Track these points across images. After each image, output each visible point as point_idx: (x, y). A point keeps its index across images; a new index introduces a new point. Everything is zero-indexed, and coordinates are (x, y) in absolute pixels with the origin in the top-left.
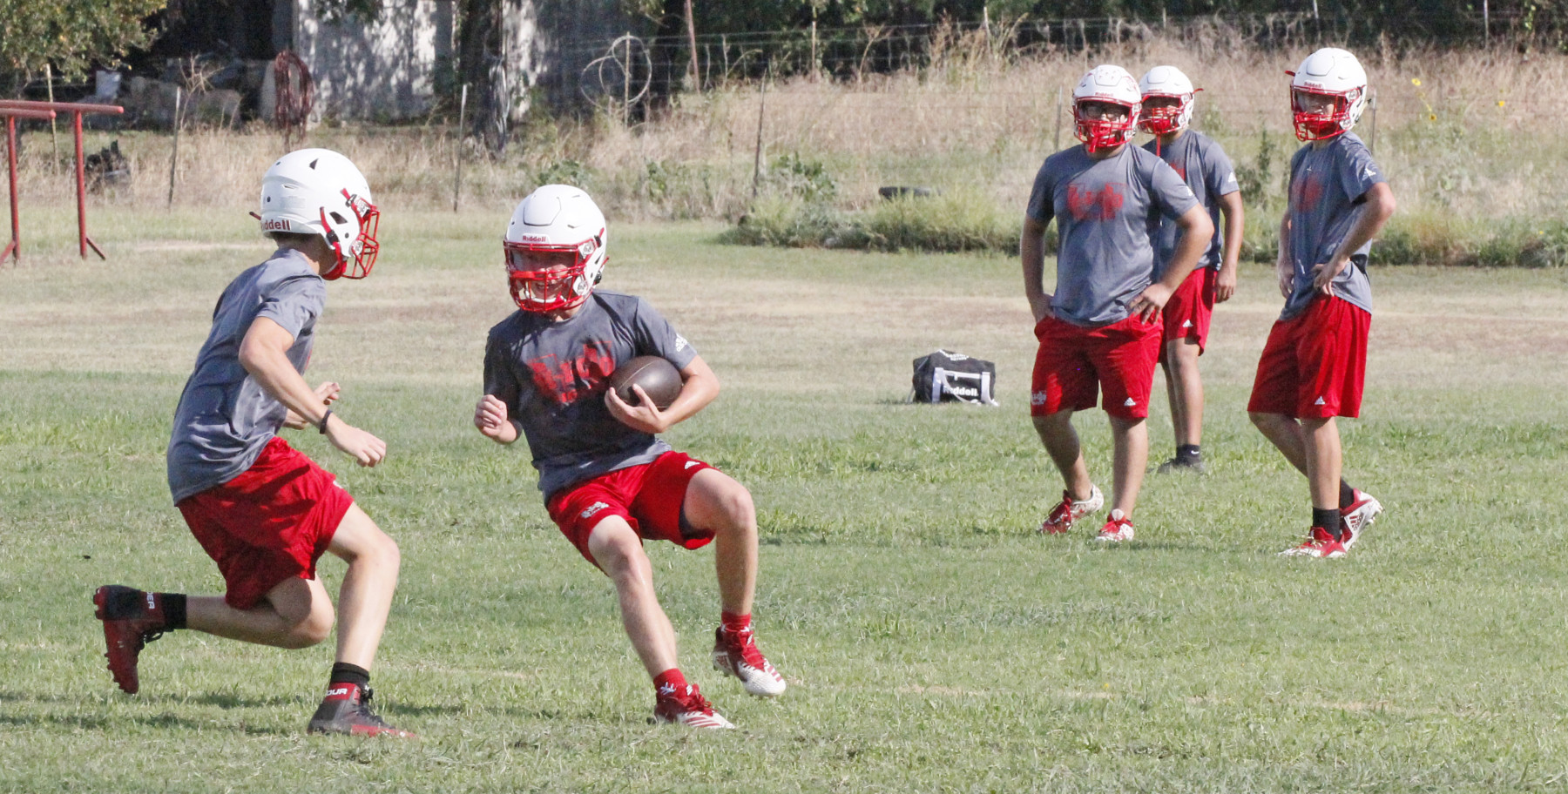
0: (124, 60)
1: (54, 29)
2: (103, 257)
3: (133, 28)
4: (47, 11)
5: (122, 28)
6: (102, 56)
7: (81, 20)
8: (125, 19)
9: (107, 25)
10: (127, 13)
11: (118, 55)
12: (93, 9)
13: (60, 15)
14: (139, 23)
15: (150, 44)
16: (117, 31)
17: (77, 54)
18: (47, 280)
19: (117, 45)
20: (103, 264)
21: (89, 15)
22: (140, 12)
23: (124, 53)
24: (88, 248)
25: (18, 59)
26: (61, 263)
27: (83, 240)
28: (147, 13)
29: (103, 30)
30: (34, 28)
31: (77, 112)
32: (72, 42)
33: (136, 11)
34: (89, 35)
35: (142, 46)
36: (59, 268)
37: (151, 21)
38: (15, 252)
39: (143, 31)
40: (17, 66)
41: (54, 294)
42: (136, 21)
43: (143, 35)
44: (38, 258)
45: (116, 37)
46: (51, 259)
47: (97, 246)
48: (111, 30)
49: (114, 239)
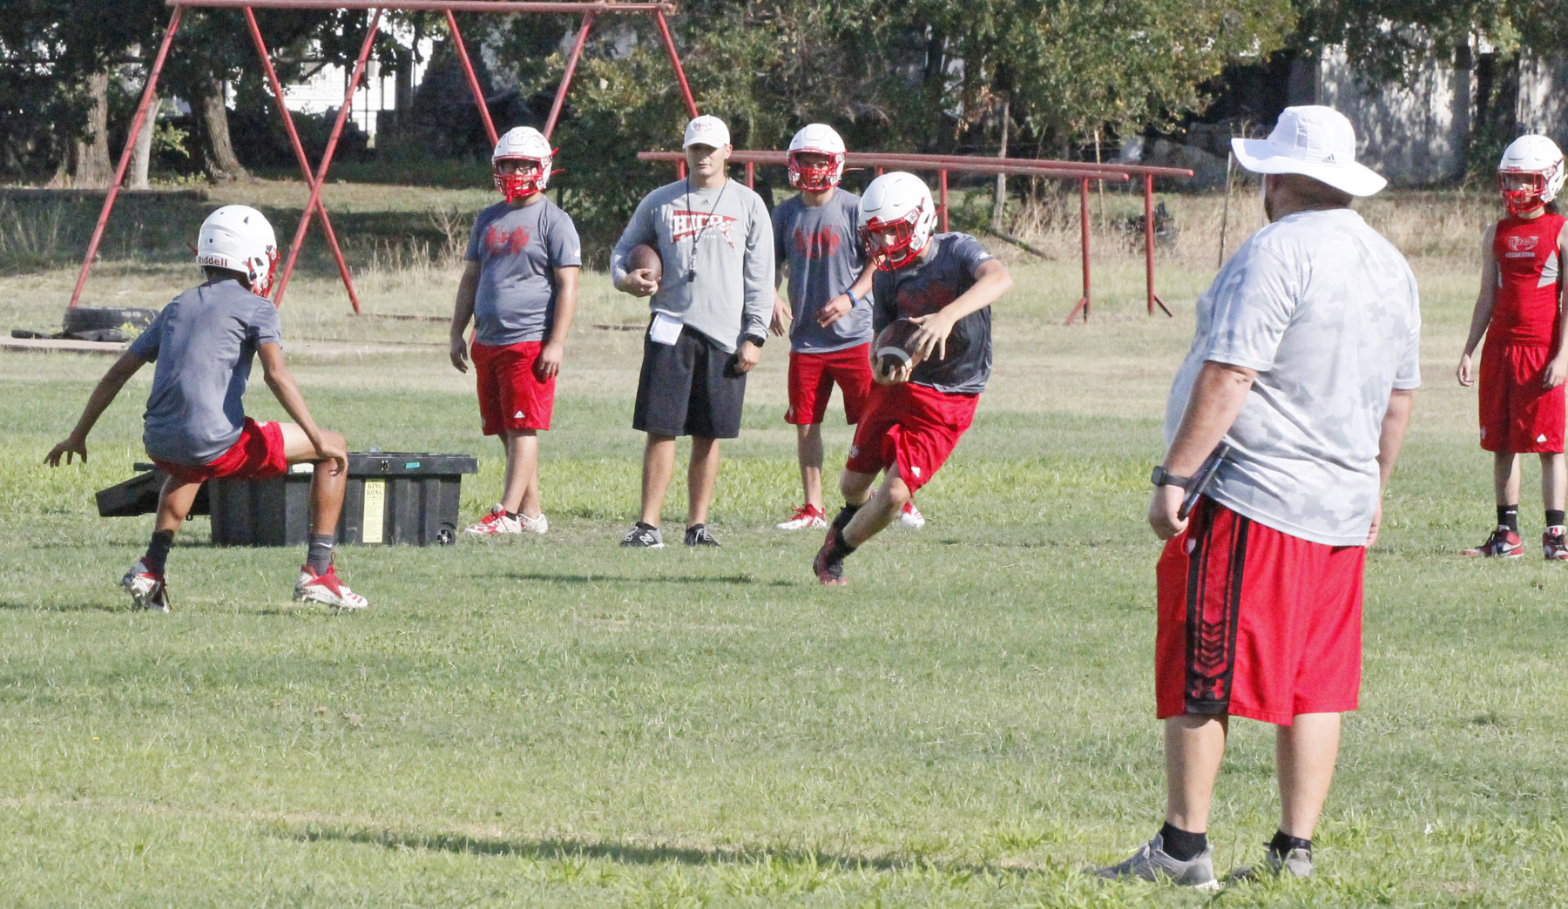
0: (1178, 124)
1: (1112, 94)
2: (1170, 315)
3: (1188, 93)
4: (1105, 76)
5: (1177, 93)
6: (1156, 119)
7: (1137, 85)
8: (1180, 85)
9: (1164, 90)
10: (1183, 80)
11: (1173, 120)
12: (1150, 74)
13: (1118, 80)
14: (1193, 89)
15: (1204, 109)
16: (1173, 96)
17: (1133, 118)
18: (1118, 335)
19: (1173, 109)
20: (1170, 321)
21: (1146, 80)
22: (1195, 78)
23: (1179, 117)
24: (1155, 305)
25: (1077, 122)
26: (1129, 319)
27: (1151, 298)
28: (1202, 79)
29: (1158, 95)
30: (1092, 92)
31: (1147, 175)
32: (1129, 106)
33: (1190, 77)
34: (1144, 100)
35: (1197, 111)
36: (1129, 324)
37: (1203, 88)
38: (1086, 307)
39: (1198, 97)
40: (1076, 129)
41: (1131, 349)
42: (1190, 86)
43: (1197, 100)
44: (1108, 314)
45: (1171, 102)
46: (1120, 315)
47: (1165, 304)
48: (1167, 95)
49: (1177, 297)
